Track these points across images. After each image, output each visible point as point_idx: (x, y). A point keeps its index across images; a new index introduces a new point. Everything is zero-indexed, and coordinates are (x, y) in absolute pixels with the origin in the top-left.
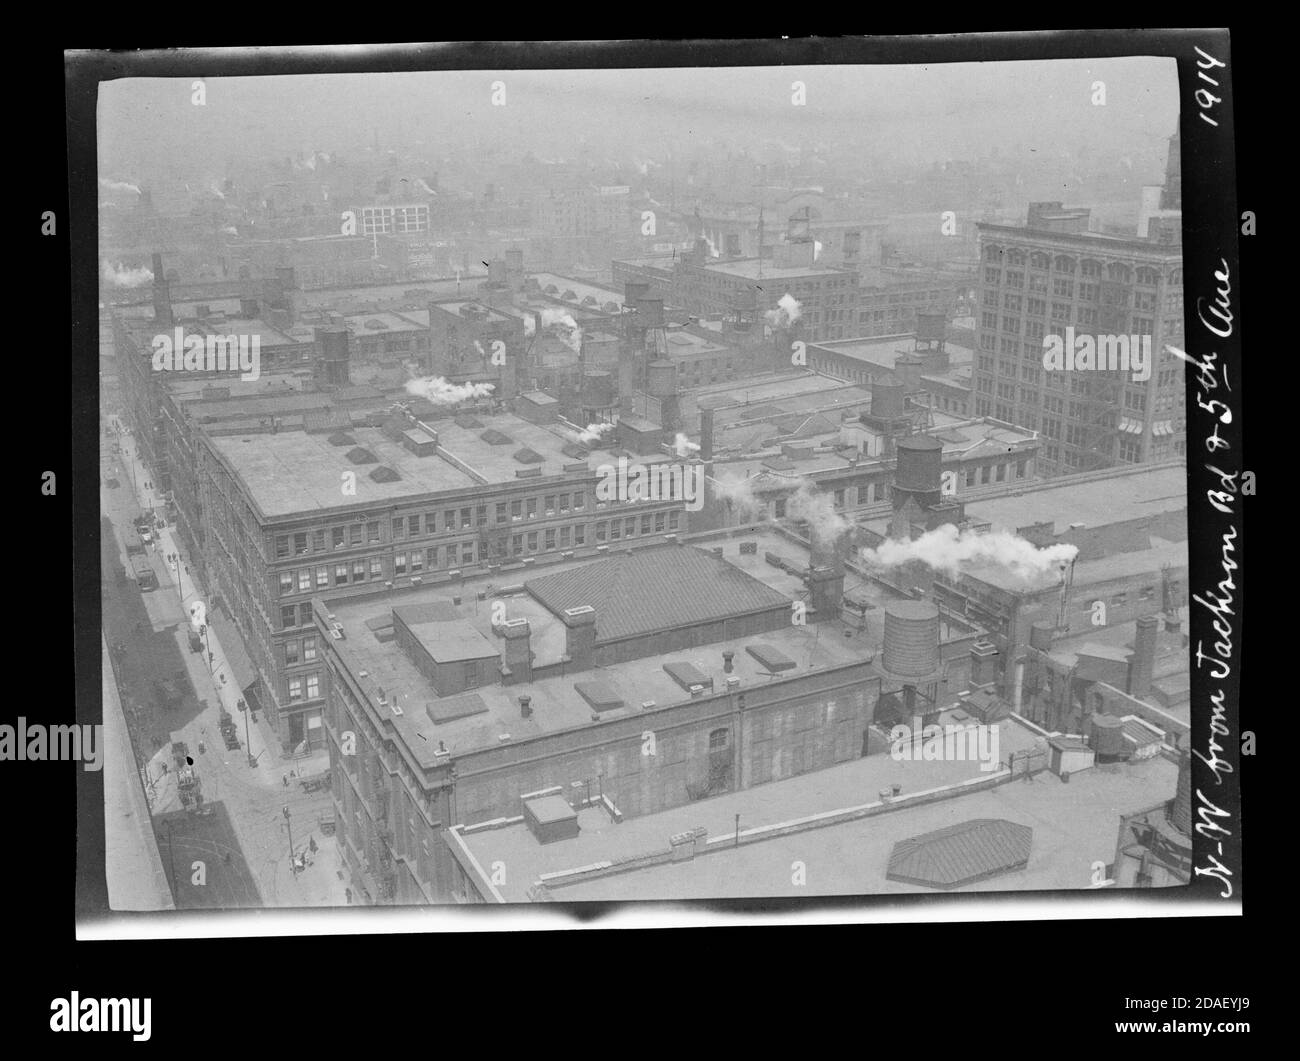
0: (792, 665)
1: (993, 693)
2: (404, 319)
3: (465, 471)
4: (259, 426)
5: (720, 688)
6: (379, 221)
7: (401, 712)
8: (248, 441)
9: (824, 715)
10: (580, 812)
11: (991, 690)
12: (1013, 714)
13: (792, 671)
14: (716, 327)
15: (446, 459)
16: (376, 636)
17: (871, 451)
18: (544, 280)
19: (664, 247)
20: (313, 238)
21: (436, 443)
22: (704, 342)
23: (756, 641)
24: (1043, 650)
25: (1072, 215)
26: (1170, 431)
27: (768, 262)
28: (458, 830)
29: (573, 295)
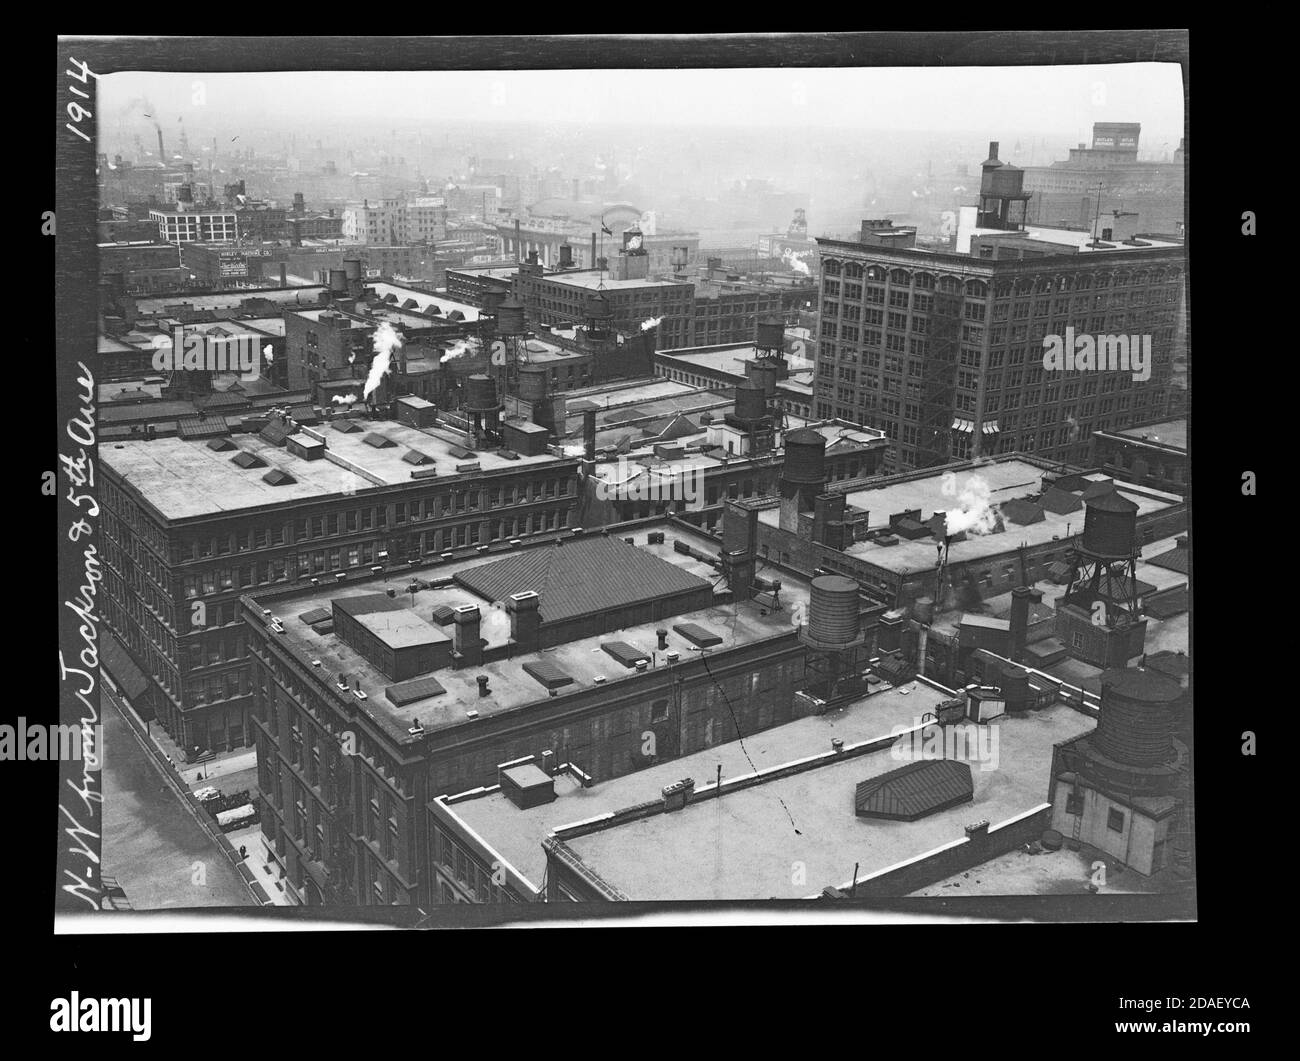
0: (720, 641)
1: (901, 658)
2: (248, 328)
3: (358, 472)
4: (130, 432)
5: (660, 662)
6: (183, 229)
7: (365, 696)
8: (122, 447)
9: (750, 685)
10: (555, 778)
11: (899, 655)
12: (919, 676)
13: (720, 646)
14: (570, 334)
15: (335, 462)
16: (315, 629)
17: (737, 451)
18: (382, 289)
19: (483, 259)
20: (114, 244)
21: (324, 446)
22: (559, 350)
23: (681, 620)
24: (925, 623)
25: (901, 233)
26: (997, 430)
27: (605, 274)
28: (442, 800)
29: (415, 304)
